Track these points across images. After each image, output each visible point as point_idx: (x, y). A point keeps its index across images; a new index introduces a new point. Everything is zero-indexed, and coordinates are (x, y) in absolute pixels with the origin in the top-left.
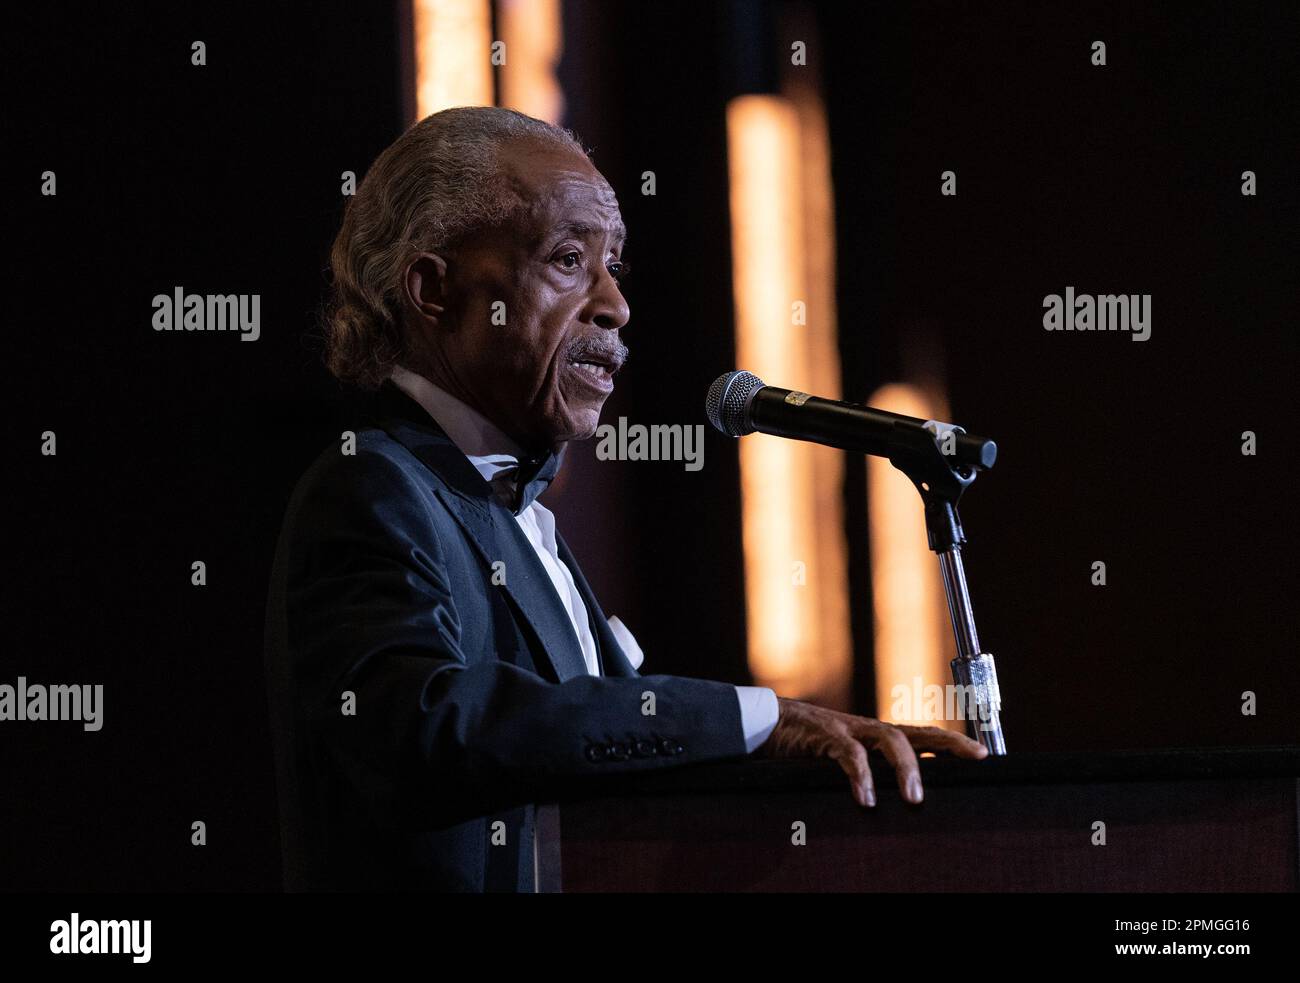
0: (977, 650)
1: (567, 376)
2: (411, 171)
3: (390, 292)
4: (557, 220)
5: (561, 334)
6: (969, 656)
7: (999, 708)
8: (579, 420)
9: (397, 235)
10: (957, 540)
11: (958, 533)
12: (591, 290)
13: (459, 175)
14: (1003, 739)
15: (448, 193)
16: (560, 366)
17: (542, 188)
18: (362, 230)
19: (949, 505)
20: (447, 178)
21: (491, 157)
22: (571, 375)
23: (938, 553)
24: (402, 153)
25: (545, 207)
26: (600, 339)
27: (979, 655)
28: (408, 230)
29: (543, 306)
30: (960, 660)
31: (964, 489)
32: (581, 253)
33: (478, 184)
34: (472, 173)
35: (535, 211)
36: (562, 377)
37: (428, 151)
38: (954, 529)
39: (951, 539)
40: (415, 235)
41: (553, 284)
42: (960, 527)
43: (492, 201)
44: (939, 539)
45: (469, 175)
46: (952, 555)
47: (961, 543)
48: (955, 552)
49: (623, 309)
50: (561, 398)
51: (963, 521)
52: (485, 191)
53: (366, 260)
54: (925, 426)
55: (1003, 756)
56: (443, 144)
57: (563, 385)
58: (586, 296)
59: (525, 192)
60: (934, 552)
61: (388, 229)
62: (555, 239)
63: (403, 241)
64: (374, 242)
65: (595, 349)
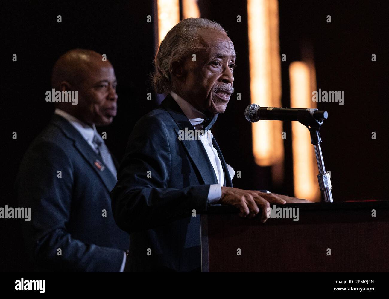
0: (325, 172)
1: (214, 96)
2: (175, 36)
3: (168, 70)
4: (213, 53)
5: (213, 84)
6: (323, 174)
7: (331, 189)
8: (218, 108)
9: (170, 55)
10: (319, 141)
11: (319, 139)
12: (223, 72)
13: (187, 38)
14: (332, 197)
15: (184, 44)
16: (212, 93)
17: (209, 43)
18: (162, 52)
19: (317, 131)
20: (184, 39)
21: (196, 34)
22: (215, 96)
23: (314, 145)
24: (173, 31)
25: (210, 49)
26: (224, 86)
27: (325, 174)
28: (173, 53)
29: (208, 77)
30: (320, 175)
31: (320, 126)
32: (220, 62)
33: (192, 41)
34: (191, 38)
35: (207, 50)
36: (213, 96)
37: (179, 31)
38: (319, 138)
39: (318, 141)
40: (174, 55)
41: (211, 71)
42: (320, 138)
43: (195, 46)
44: (314, 141)
45: (190, 39)
46: (318, 145)
47: (320, 142)
48: (319, 144)
49: (232, 78)
50: (213, 102)
51: (321, 136)
52: (194, 43)
53: (162, 61)
54: (307, 110)
55: (332, 202)
56: (184, 29)
57: (213, 98)
58: (221, 73)
59: (204, 44)
60: (313, 144)
61: (168, 53)
62: (212, 58)
63: (171, 57)
64: (164, 57)
65: (222, 89)
